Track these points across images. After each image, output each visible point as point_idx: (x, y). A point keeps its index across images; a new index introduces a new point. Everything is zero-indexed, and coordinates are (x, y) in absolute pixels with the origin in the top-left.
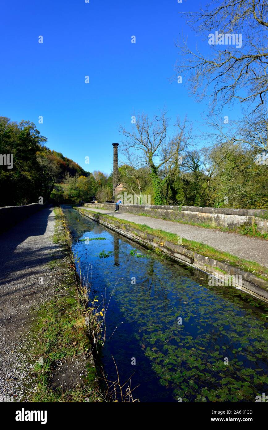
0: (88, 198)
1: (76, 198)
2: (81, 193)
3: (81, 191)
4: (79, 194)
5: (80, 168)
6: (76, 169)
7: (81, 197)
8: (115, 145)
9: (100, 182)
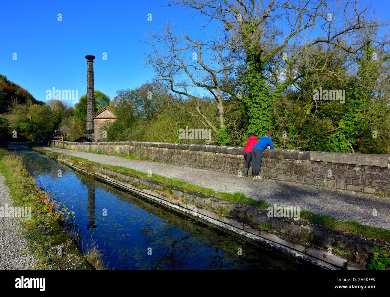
0: (45, 133)
1: (27, 133)
2: (34, 126)
3: (35, 123)
4: (32, 127)
5: (30, 95)
6: (25, 97)
7: (35, 132)
8: (91, 58)
9: (59, 112)
